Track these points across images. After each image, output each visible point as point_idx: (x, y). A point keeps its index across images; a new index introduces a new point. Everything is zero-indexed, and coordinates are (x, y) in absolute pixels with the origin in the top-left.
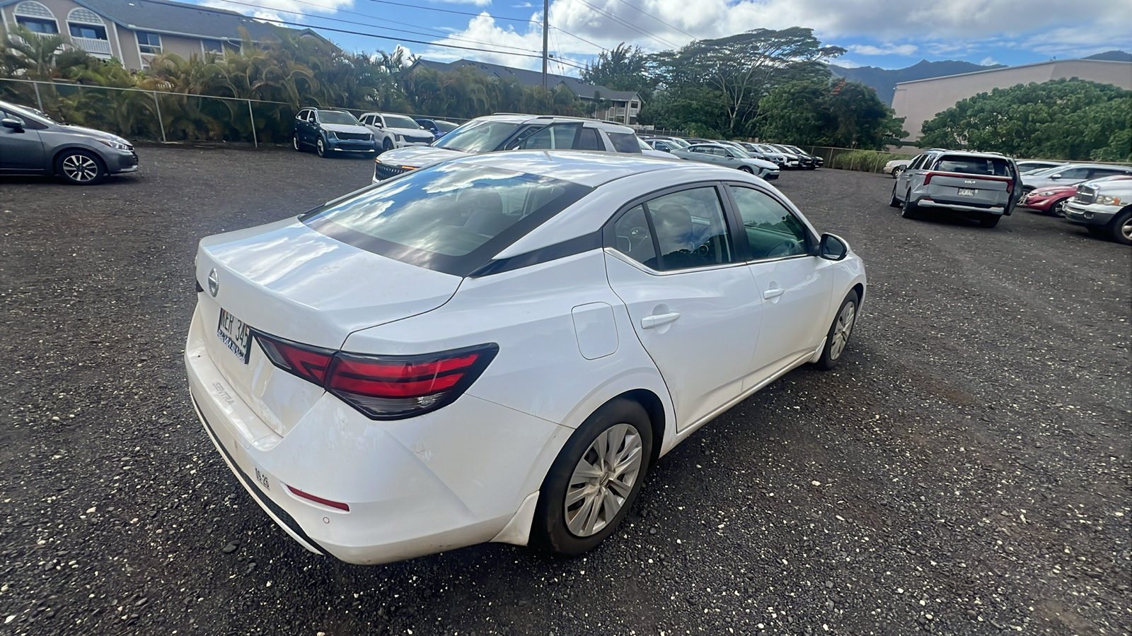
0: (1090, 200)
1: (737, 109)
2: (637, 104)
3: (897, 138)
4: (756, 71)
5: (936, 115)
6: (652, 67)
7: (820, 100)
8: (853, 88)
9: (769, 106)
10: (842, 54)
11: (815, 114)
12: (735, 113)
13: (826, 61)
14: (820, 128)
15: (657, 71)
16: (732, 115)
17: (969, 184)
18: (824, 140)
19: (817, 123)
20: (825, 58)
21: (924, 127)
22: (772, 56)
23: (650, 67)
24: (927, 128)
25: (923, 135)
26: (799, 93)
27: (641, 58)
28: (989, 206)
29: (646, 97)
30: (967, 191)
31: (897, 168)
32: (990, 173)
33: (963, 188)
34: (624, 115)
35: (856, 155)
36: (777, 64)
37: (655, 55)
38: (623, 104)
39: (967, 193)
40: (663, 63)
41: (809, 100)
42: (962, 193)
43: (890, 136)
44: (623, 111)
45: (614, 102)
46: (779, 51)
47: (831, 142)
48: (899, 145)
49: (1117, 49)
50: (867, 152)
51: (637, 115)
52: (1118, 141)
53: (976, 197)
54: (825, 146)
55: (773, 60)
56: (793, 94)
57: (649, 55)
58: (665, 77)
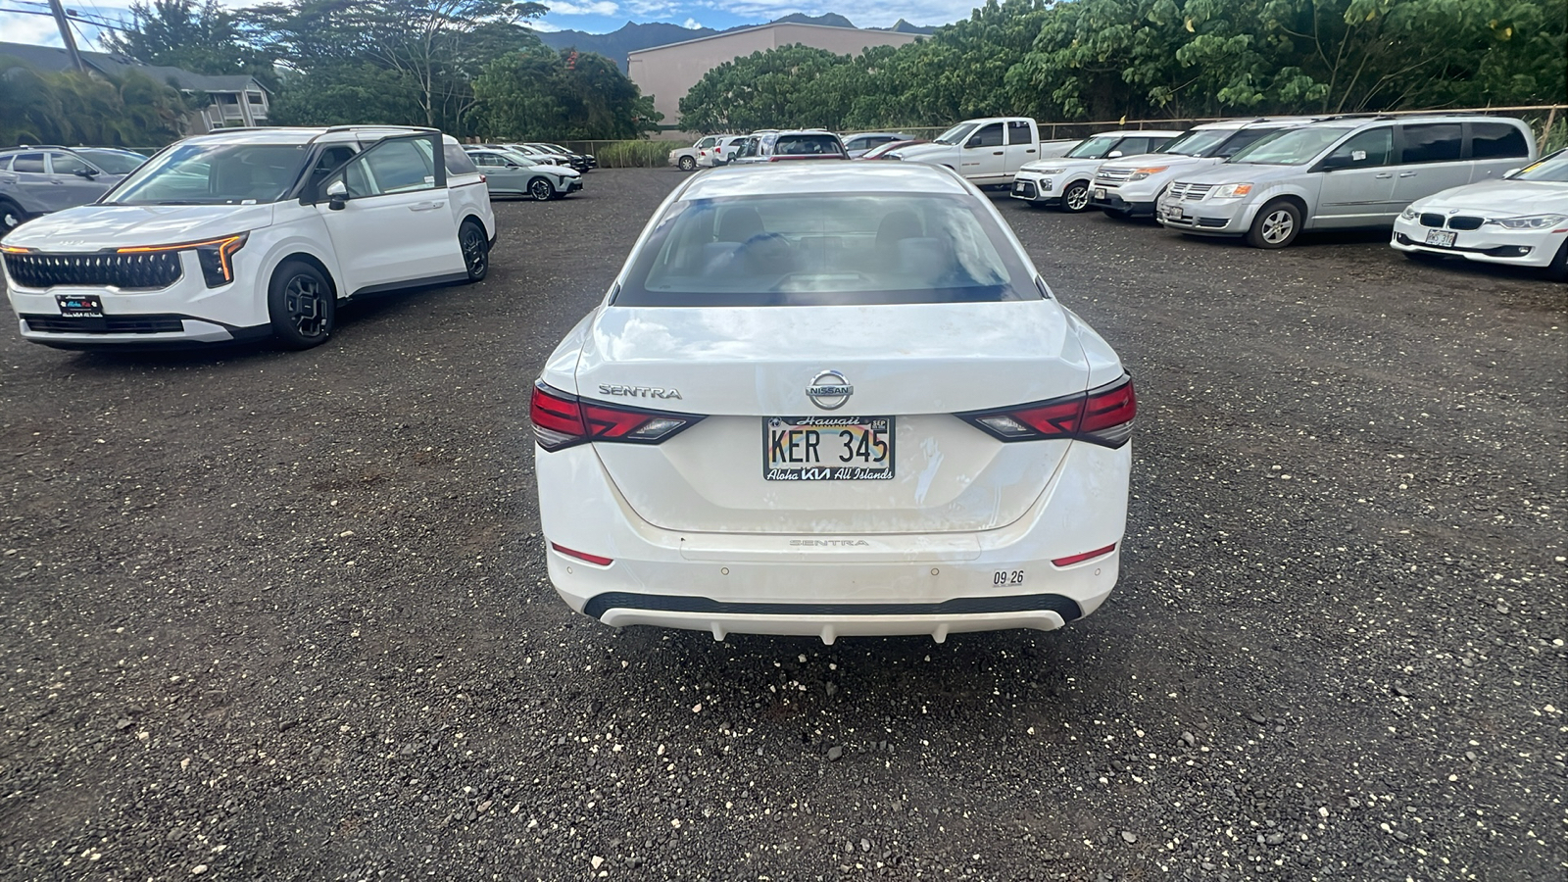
1: (429, 95)
2: (260, 97)
3: (652, 122)
4: (435, 37)
5: (690, 90)
6: (252, 32)
7: (555, 78)
8: (590, 60)
9: (487, 90)
10: (545, 14)
11: (554, 98)
12: (429, 102)
13: (526, 22)
14: (565, 117)
15: (265, 39)
16: (425, 106)
18: (578, 132)
19: (560, 109)
20: (524, 18)
21: (681, 106)
22: (451, 15)
23: (248, 31)
24: (685, 107)
25: (681, 115)
26: (524, 69)
27: (224, 17)
29: (269, 82)
31: (683, 158)
32: (817, 152)
34: (242, 117)
35: (622, 147)
36: (463, 27)
37: (250, 10)
38: (232, 98)
40: (270, 26)
41: (539, 78)
43: (644, 120)
44: (237, 110)
45: (212, 95)
46: (458, 9)
47: (586, 133)
48: (658, 129)
49: (799, 12)
50: (632, 143)
51: (267, 115)
52: (860, 108)
54: (581, 139)
55: (454, 20)
56: (516, 71)
57: (238, 11)
58: (285, 49)
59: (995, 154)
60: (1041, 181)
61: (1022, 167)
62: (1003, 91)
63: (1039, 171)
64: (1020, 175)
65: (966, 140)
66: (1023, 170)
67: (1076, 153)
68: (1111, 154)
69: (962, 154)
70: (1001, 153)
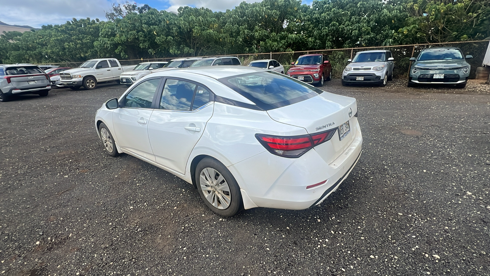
0: (71, 78)
17: (31, 79)
28: (45, 87)
30: (32, 82)
33: (29, 81)
39: (32, 83)
42: (31, 83)
53: (37, 84)
59: (108, 70)
60: (131, 78)
61: (121, 74)
62: (93, 50)
63: (129, 75)
64: (121, 77)
65: (95, 66)
66: (122, 75)
67: (137, 69)
68: (150, 69)
69: (96, 71)
70: (110, 70)
